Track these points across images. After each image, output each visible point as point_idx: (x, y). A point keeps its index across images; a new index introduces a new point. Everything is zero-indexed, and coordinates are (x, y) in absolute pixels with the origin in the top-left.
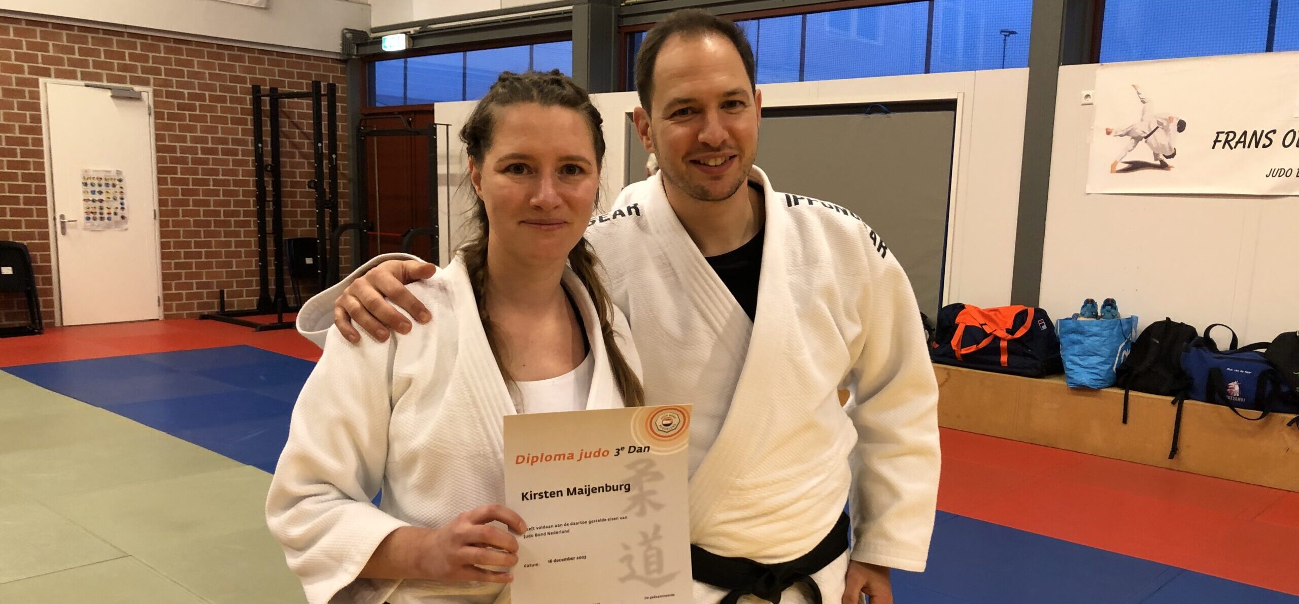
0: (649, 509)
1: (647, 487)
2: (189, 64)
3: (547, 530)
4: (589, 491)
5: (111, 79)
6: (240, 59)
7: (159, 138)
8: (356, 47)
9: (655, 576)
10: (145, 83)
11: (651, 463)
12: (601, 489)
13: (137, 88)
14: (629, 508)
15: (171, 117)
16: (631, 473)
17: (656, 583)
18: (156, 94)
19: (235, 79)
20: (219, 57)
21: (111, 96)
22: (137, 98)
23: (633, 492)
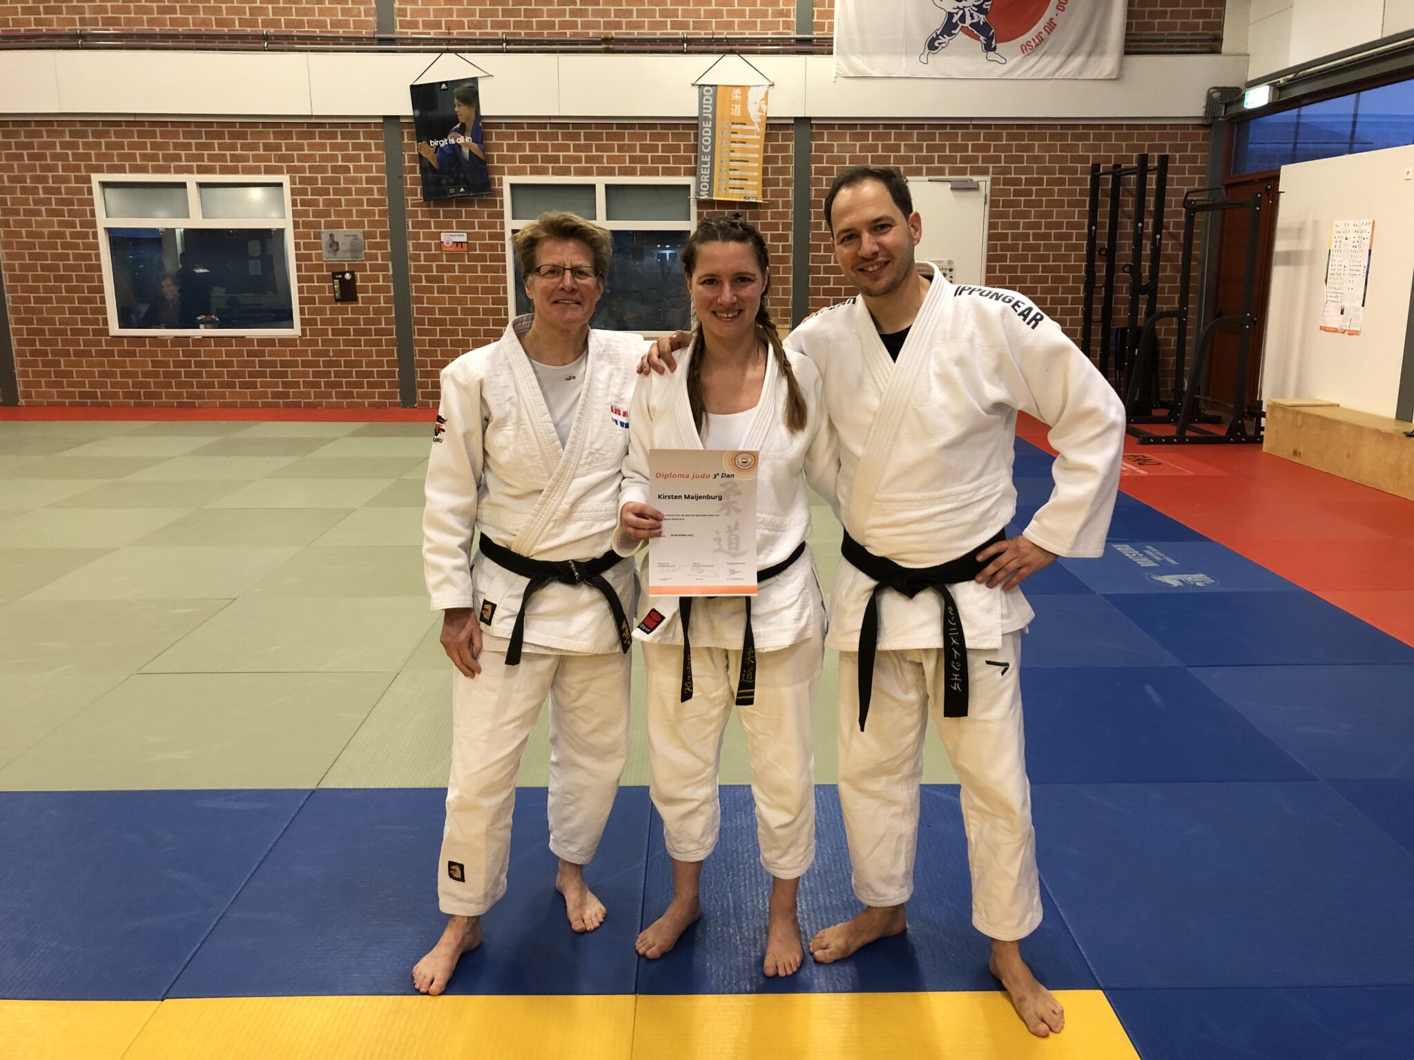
0: (732, 511)
1: (732, 498)
2: (1029, 148)
3: (671, 517)
4: (698, 498)
5: (954, 171)
6: (1084, 137)
7: (992, 226)
8: (1224, 107)
9: (734, 551)
10: (984, 172)
11: (735, 485)
12: (704, 497)
13: (975, 178)
14: (721, 510)
15: (1007, 204)
16: (723, 489)
17: (734, 556)
18: (994, 182)
19: (1076, 159)
20: (1062, 137)
21: (951, 188)
22: (975, 188)
23: (724, 500)
